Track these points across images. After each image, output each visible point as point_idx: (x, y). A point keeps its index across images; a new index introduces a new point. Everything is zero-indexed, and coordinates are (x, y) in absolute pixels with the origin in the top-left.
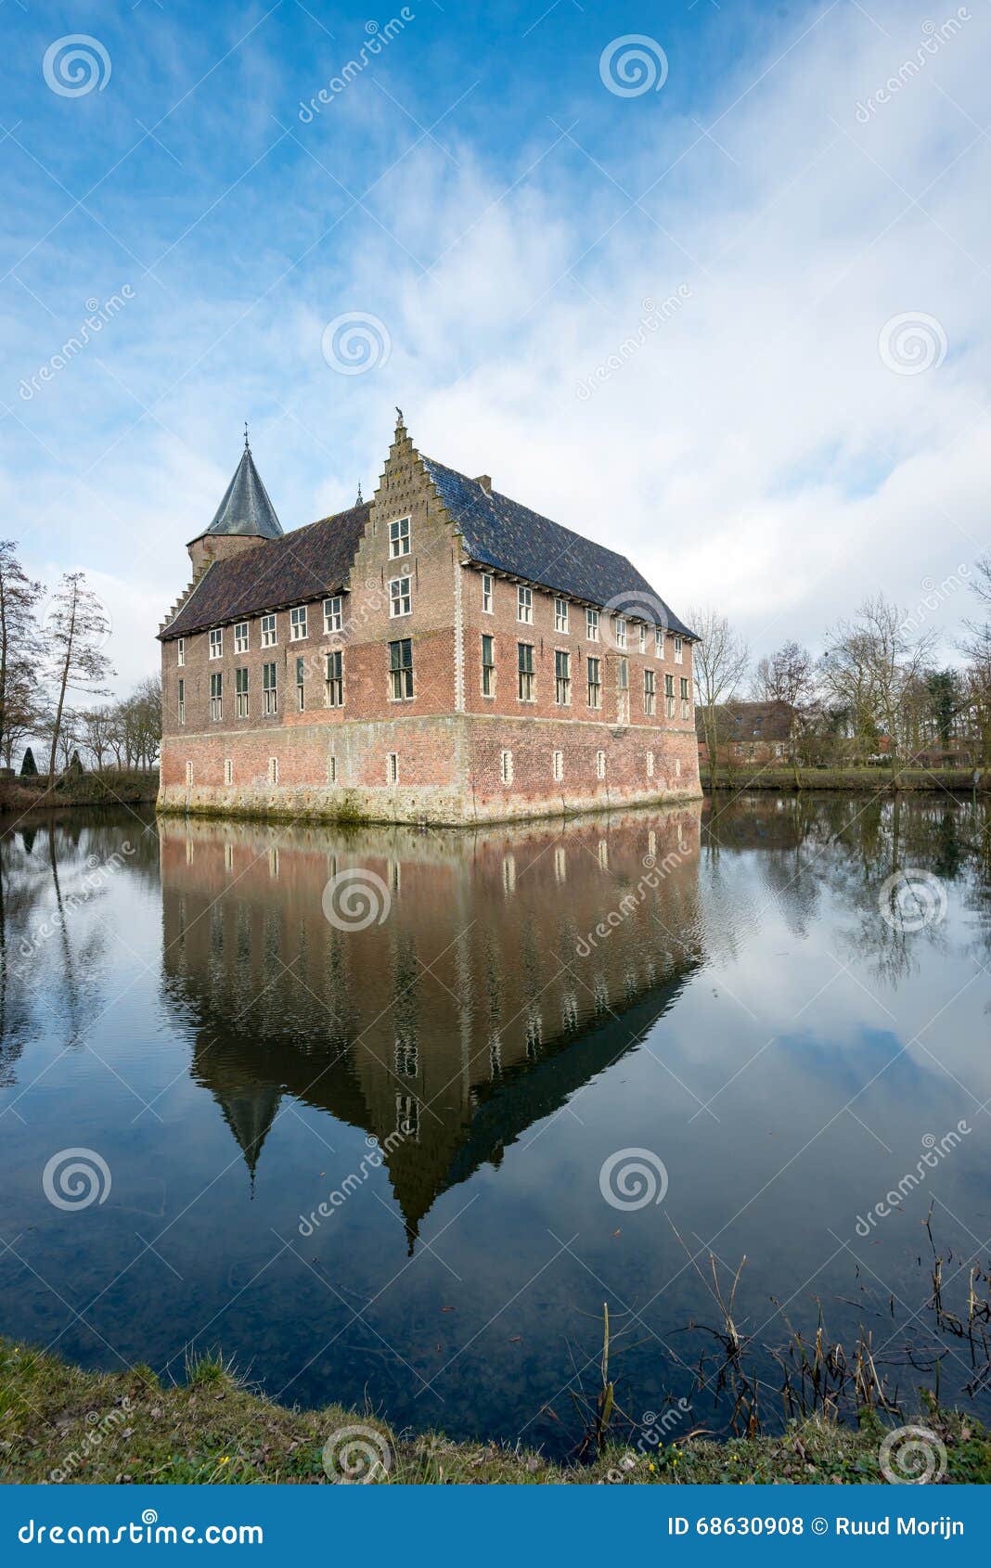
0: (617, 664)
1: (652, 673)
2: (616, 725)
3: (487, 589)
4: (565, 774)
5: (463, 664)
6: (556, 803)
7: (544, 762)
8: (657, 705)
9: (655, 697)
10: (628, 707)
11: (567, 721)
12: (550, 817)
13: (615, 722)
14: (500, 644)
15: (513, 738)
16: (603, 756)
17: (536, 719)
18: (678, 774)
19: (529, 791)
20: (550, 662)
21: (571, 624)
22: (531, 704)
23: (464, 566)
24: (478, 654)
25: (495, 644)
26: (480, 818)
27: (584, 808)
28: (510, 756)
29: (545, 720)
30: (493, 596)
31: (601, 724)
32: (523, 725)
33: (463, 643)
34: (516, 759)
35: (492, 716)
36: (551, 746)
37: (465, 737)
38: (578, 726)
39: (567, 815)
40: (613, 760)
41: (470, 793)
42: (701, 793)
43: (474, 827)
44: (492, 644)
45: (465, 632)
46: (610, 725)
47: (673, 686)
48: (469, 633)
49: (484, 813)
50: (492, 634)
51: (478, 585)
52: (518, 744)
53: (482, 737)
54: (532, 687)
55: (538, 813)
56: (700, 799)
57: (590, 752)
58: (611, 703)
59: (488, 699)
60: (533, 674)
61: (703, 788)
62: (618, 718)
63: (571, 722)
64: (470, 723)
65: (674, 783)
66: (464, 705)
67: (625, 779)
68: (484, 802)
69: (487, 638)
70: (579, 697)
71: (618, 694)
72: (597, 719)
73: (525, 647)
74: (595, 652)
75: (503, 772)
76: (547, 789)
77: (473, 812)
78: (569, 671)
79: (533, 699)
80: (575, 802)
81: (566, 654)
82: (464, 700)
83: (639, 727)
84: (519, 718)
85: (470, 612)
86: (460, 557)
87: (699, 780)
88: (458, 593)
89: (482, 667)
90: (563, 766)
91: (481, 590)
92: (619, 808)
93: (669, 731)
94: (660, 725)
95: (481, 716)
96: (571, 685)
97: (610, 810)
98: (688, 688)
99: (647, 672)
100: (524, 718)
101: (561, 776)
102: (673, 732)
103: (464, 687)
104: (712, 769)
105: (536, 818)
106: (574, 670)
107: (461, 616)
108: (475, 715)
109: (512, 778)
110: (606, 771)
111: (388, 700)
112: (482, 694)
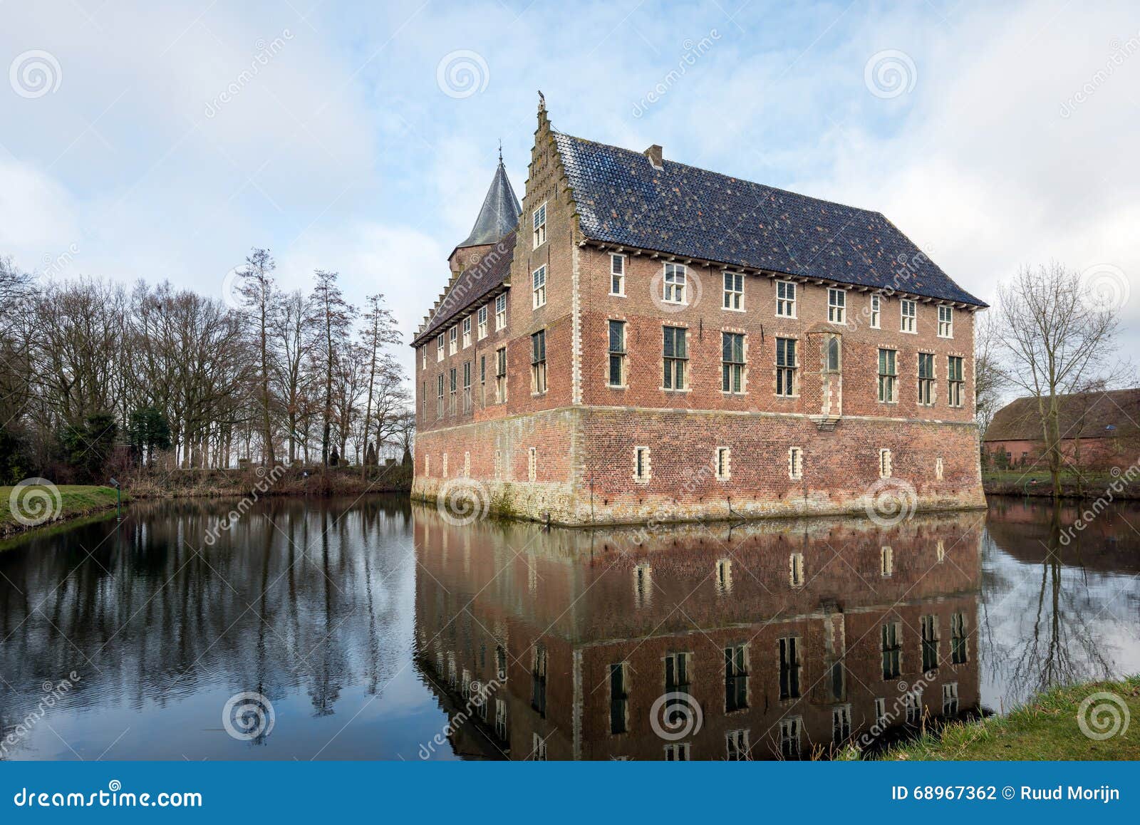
0: (822, 343)
1: (892, 352)
2: (821, 416)
3: (618, 268)
4: (734, 472)
5: (581, 353)
6: (718, 506)
7: (698, 458)
8: (901, 391)
9: (897, 382)
10: (840, 395)
11: (740, 413)
12: (707, 521)
13: (819, 413)
14: (637, 331)
15: (651, 431)
16: (800, 452)
17: (690, 411)
18: (939, 475)
19: (673, 491)
20: (714, 346)
21: (749, 298)
22: (684, 394)
23: (583, 248)
24: (602, 341)
25: (627, 328)
26: (598, 518)
27: (762, 513)
28: (647, 451)
29: (704, 411)
30: (626, 276)
31: (800, 415)
32: (666, 418)
33: (580, 331)
34: (656, 455)
35: (623, 408)
36: (713, 442)
37: (582, 431)
38: (757, 417)
39: (733, 521)
40: (816, 459)
41: (587, 492)
42: (982, 501)
43: (588, 528)
44: (624, 329)
45: (583, 318)
46: (812, 417)
47: (935, 366)
48: (588, 320)
49: (604, 513)
50: (624, 318)
51: (604, 267)
52: (660, 438)
53: (604, 432)
54: (686, 374)
55: (687, 516)
56: (981, 509)
57: (777, 449)
58: (813, 390)
59: (618, 391)
60: (686, 360)
61: (987, 494)
62: (823, 408)
63: (747, 413)
64: (588, 417)
65: (930, 487)
66: (580, 397)
67: (837, 481)
68: (606, 502)
69: (617, 324)
70: (760, 384)
71: (823, 379)
72: (790, 410)
73: (675, 331)
74: (788, 331)
75: (636, 469)
76: (704, 491)
77: (590, 513)
78: (744, 353)
79: (686, 388)
80: (749, 506)
81: (740, 336)
82: (582, 391)
83: (865, 418)
84: (661, 410)
85: (589, 295)
86: (577, 238)
87: (980, 484)
88: (575, 277)
89: (608, 356)
90: (731, 463)
91: (607, 273)
92: (825, 516)
93: (923, 423)
94: (908, 415)
95: (606, 408)
96: (747, 371)
97: (807, 517)
98: (964, 369)
99: (883, 351)
100: (670, 410)
101: (727, 475)
102: (932, 424)
103: (581, 378)
104: (1054, 472)
105: (683, 522)
106: (752, 352)
107: (579, 302)
108: (596, 408)
109: (650, 477)
110: (804, 470)
111: (532, 394)
112: (608, 385)
